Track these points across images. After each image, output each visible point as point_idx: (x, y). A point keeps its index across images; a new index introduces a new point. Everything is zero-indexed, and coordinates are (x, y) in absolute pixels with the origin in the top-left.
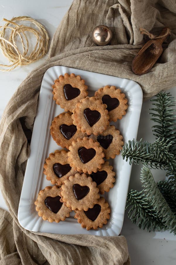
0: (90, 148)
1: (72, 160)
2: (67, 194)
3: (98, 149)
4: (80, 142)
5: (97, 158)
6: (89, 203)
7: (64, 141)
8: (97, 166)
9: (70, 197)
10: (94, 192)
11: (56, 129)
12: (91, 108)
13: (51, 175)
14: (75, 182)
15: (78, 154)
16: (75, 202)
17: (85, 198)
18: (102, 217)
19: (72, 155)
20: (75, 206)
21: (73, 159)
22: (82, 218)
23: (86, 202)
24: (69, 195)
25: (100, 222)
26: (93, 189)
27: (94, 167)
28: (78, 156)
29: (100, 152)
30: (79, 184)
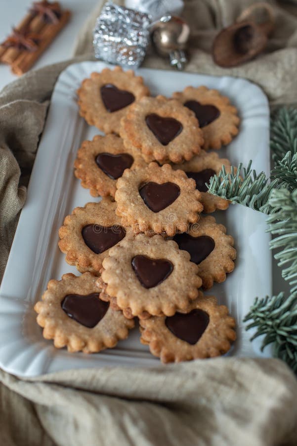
0: (166, 182)
1: (124, 204)
2: (116, 274)
3: (184, 181)
4: (142, 170)
5: (185, 200)
6: (174, 294)
7: (106, 180)
8: (187, 215)
9: (125, 281)
10: (187, 270)
11: (86, 159)
12: (161, 112)
13: (77, 245)
14: (137, 248)
15: (138, 193)
16: (139, 292)
17: (164, 285)
18: (215, 333)
19: (125, 194)
20: (139, 301)
21: (128, 202)
22: (161, 338)
23: (166, 291)
24: (122, 276)
25: (210, 343)
26: (181, 264)
27: (179, 218)
28: (139, 196)
29: (189, 188)
30: (145, 253)
